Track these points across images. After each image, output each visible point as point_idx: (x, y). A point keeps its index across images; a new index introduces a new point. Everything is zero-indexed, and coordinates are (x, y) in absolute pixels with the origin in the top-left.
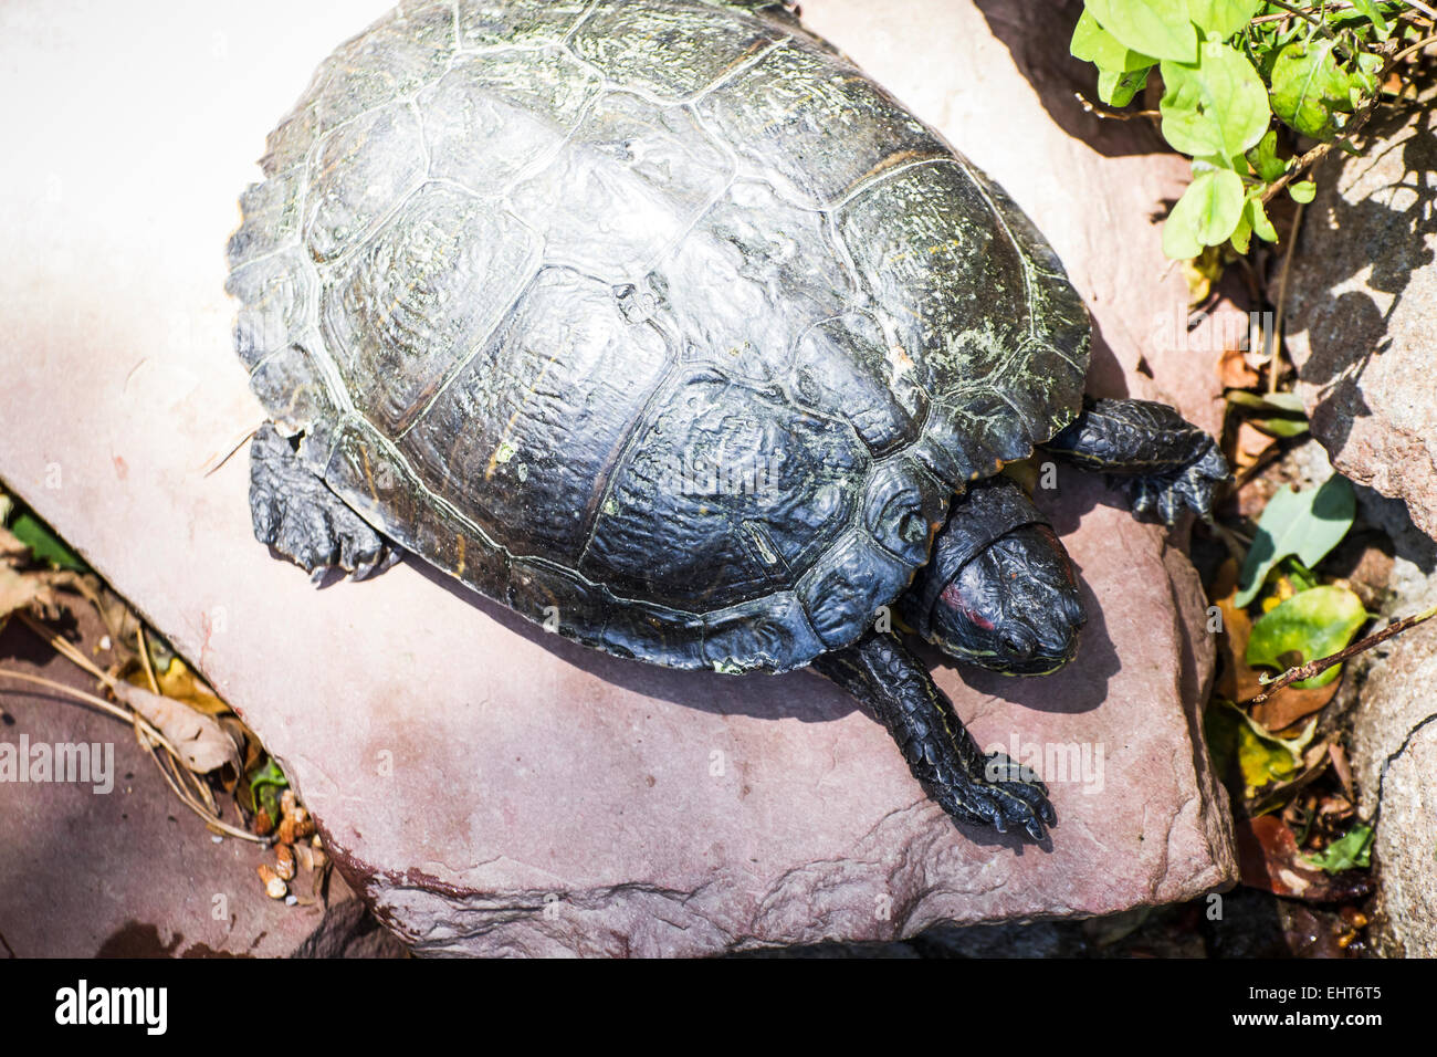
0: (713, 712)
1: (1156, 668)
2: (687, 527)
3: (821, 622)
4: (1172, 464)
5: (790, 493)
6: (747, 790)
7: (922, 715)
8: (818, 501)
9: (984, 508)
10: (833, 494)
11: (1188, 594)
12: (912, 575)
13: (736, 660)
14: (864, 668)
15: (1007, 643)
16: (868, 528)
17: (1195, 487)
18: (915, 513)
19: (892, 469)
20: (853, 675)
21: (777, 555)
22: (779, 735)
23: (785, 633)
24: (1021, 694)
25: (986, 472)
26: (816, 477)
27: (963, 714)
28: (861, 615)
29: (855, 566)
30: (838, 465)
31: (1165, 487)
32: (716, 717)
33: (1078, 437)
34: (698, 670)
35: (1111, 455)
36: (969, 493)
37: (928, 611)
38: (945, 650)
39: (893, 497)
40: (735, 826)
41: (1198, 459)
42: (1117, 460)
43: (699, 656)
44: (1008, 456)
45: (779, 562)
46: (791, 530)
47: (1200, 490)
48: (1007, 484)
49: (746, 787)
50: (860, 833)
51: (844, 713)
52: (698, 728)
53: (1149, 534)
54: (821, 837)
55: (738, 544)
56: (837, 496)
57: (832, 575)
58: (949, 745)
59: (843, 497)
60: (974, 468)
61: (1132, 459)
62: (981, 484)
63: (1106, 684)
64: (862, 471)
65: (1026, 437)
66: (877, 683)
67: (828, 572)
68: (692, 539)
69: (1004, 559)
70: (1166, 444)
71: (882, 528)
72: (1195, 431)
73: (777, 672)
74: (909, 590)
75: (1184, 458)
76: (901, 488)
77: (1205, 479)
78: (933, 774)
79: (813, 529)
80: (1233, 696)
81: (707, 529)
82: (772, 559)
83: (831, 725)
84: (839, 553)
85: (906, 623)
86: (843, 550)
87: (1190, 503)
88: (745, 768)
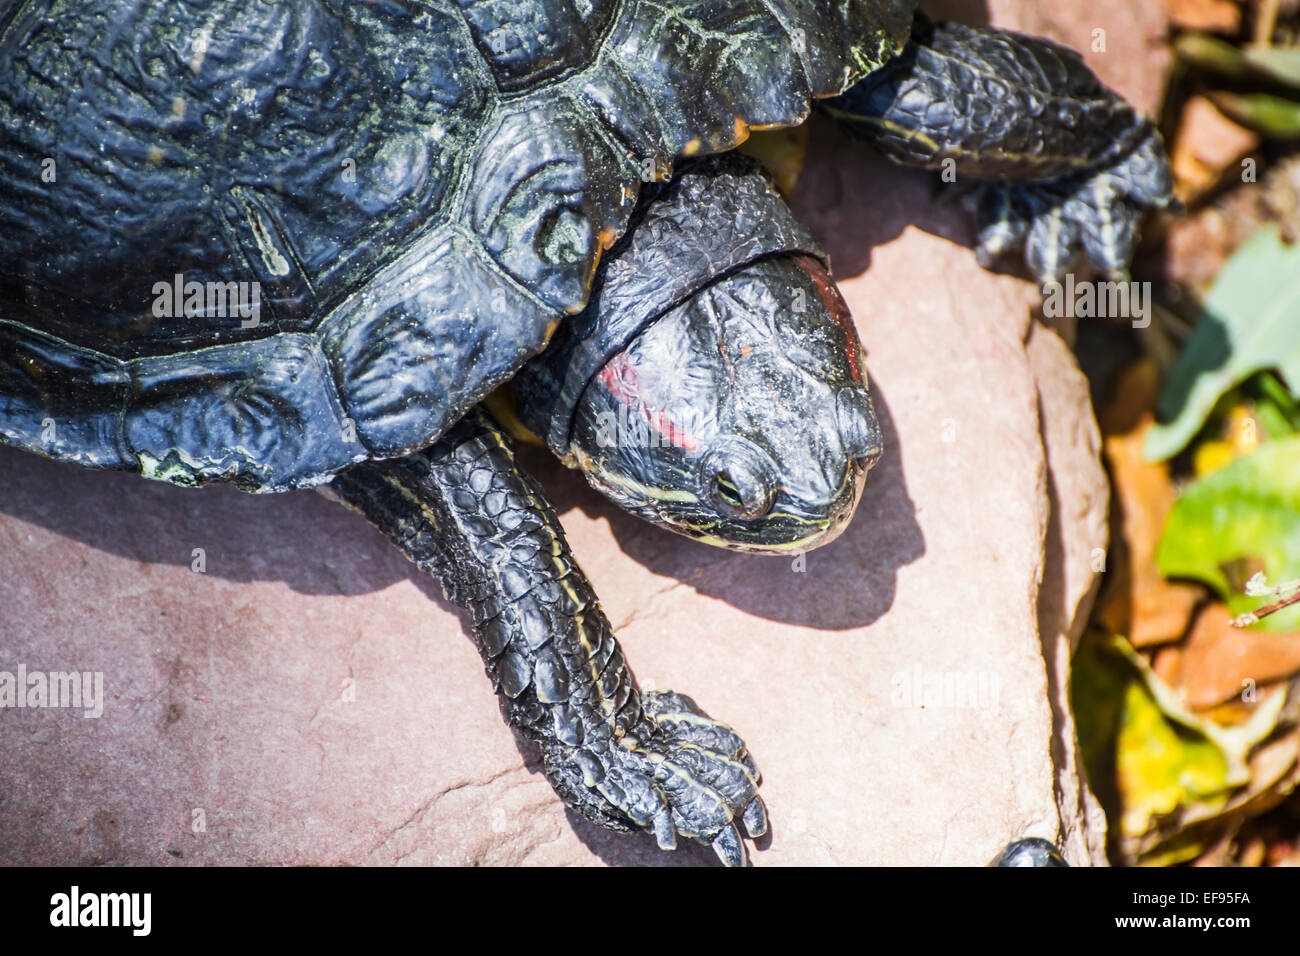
0: (122, 553)
1: (995, 559)
2: (119, 184)
3: (363, 401)
4: (1065, 166)
5: (330, 142)
6: (174, 713)
7: (536, 601)
8: (384, 163)
9: (703, 214)
10: (413, 153)
11: (1066, 422)
12: (552, 328)
13: (186, 458)
14: (434, 500)
15: (721, 483)
16: (474, 228)
17: (1105, 215)
18: (571, 207)
19: (535, 117)
20: (410, 510)
21: (292, 261)
22: (247, 612)
23: (287, 413)
24: (727, 582)
25: (715, 143)
26: (385, 115)
27: (611, 606)
28: (443, 395)
29: (442, 299)
30: (430, 98)
31: (1046, 209)
32: (127, 565)
33: (893, 94)
34: (106, 469)
35: (954, 135)
36: (676, 179)
37: (569, 403)
38: (595, 483)
39: (532, 172)
40: (144, 782)
41: (1116, 160)
42: (964, 146)
43: (115, 443)
44: (759, 115)
45: (294, 275)
46: (322, 216)
47: (1114, 220)
48: (749, 171)
49: (173, 708)
50: (391, 821)
51: (381, 582)
52: (90, 583)
53: (1004, 296)
54: (311, 821)
55: (218, 230)
56: (422, 158)
57: (394, 313)
58: (581, 668)
59: (432, 162)
60: (693, 131)
61: (994, 146)
62: (702, 166)
63: (893, 580)
64: (476, 115)
65: (798, 82)
66: (456, 531)
67: (388, 304)
68: (127, 210)
69: (729, 316)
70: (1063, 125)
71: (503, 229)
72: (1119, 106)
73: (266, 489)
74: (536, 358)
75: (1094, 154)
76: (548, 156)
77: (1125, 202)
78: (544, 721)
79: (369, 218)
80: (1126, 630)
81: (160, 193)
82: (281, 268)
83: (352, 605)
84: (414, 270)
85: (524, 421)
86: (423, 265)
87: (1091, 246)
88: (175, 670)
